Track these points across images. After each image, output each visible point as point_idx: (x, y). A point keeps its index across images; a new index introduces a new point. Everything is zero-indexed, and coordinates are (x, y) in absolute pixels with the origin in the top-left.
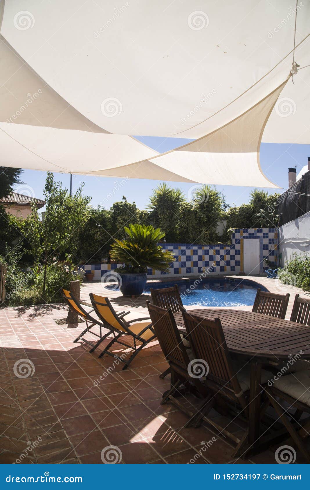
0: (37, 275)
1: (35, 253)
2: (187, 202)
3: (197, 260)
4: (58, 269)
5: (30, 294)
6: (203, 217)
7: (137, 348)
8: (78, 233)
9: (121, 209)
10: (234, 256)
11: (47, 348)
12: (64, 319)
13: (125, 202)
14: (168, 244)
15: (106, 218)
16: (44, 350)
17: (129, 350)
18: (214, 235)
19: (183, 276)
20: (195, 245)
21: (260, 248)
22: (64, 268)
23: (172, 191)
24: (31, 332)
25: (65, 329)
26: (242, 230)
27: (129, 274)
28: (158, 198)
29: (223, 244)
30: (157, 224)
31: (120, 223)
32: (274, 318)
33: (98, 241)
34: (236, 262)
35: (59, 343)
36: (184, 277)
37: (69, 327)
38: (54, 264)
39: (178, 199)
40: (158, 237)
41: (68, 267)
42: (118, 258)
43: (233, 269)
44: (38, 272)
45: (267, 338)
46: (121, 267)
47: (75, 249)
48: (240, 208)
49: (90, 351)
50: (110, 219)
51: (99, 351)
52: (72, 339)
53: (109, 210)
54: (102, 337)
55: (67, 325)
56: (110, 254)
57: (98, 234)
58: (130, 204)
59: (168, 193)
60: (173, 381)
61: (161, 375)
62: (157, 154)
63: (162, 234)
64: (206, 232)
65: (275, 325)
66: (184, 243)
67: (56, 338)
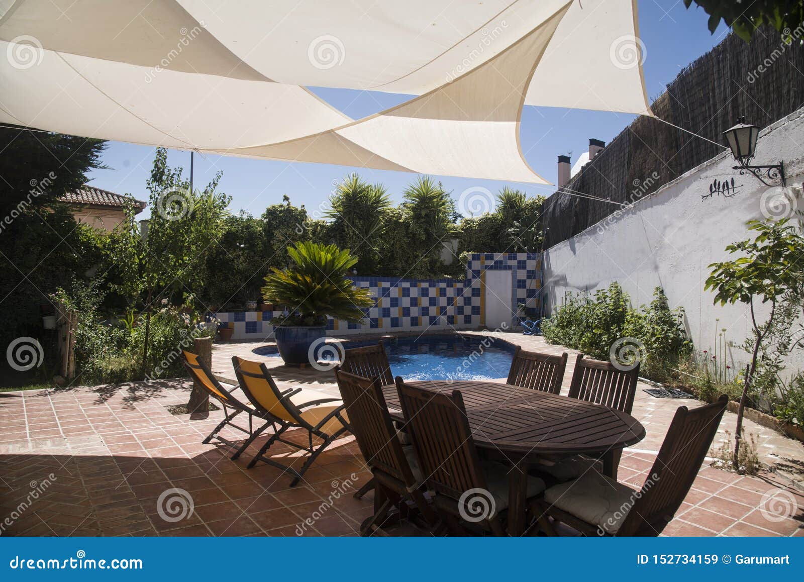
0: (132, 330)
1: (130, 291)
2: (394, 207)
3: (409, 305)
4: (170, 319)
5: (120, 363)
6: (419, 234)
7: (314, 450)
8: (206, 258)
9: (281, 216)
10: (469, 299)
11: (155, 454)
12: (183, 406)
13: (288, 205)
14: (360, 278)
15: (254, 233)
16: (150, 458)
17: (300, 453)
18: (438, 264)
19: (386, 331)
20: (405, 280)
21: (513, 286)
22: (181, 318)
23: (368, 188)
24: (125, 429)
25: (185, 421)
26: (483, 255)
27: (296, 328)
28: (344, 200)
29: (451, 279)
30: (342, 245)
31: (279, 241)
32: (542, 393)
33: (239, 272)
34: (473, 308)
35: (177, 445)
36: (387, 333)
37: (192, 418)
38: (163, 310)
39: (378, 201)
40: (345, 264)
41: (188, 316)
42: (277, 300)
43: (468, 320)
44: (135, 325)
45: (535, 424)
46: (281, 315)
47: (200, 286)
48: (480, 220)
49: (231, 457)
50: (262, 234)
51: (248, 456)
52: (199, 438)
53: (259, 218)
54: (253, 433)
55: (189, 415)
56: (263, 292)
57: (241, 261)
58: (297, 210)
59: (360, 192)
60: (378, 503)
61: (357, 493)
62: (348, 121)
63: (351, 260)
64: (425, 260)
65: (545, 404)
66: (388, 276)
67: (171, 437)
